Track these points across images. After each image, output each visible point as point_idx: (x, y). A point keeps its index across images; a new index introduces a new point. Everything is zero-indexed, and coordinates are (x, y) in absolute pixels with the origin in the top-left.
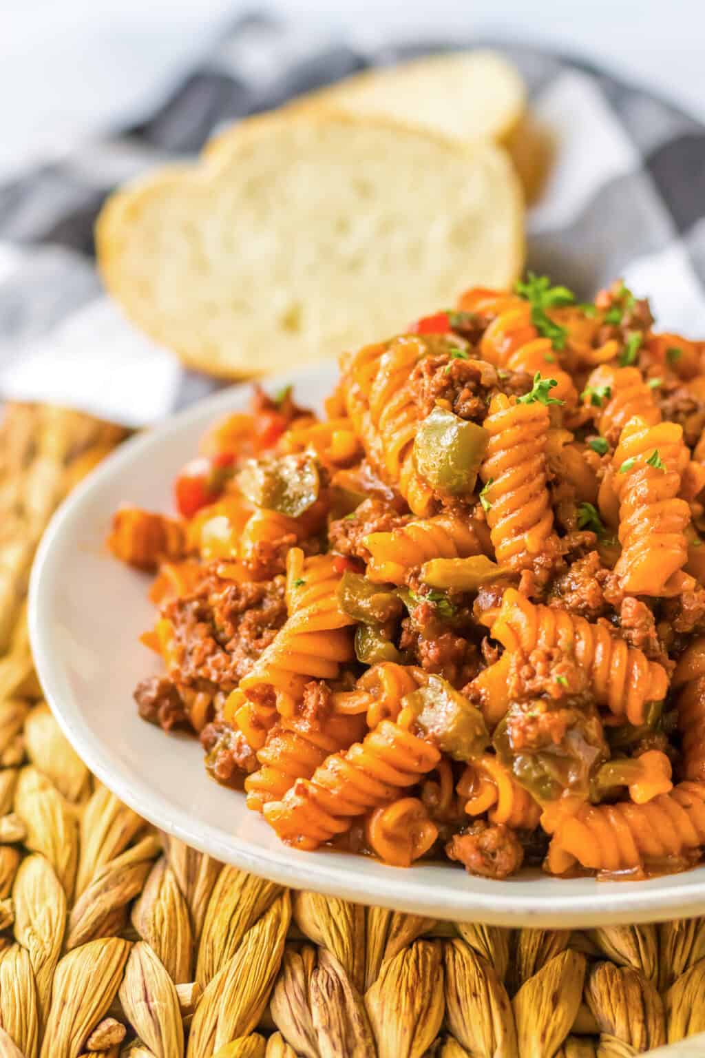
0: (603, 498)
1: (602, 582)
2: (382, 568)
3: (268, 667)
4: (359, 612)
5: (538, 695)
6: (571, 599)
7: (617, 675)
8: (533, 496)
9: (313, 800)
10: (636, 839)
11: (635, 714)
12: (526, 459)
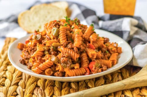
0: (73, 37)
1: (72, 46)
2: (47, 44)
3: (34, 55)
4: (45, 49)
5: (64, 57)
6: (68, 47)
7: (73, 55)
8: (64, 37)
9: (39, 68)
10: (75, 72)
11: (75, 60)
12: (64, 32)
